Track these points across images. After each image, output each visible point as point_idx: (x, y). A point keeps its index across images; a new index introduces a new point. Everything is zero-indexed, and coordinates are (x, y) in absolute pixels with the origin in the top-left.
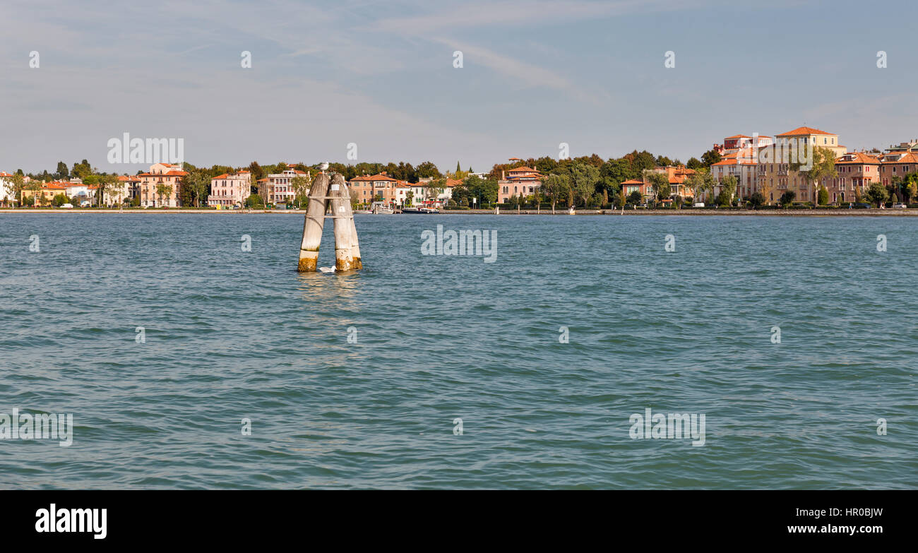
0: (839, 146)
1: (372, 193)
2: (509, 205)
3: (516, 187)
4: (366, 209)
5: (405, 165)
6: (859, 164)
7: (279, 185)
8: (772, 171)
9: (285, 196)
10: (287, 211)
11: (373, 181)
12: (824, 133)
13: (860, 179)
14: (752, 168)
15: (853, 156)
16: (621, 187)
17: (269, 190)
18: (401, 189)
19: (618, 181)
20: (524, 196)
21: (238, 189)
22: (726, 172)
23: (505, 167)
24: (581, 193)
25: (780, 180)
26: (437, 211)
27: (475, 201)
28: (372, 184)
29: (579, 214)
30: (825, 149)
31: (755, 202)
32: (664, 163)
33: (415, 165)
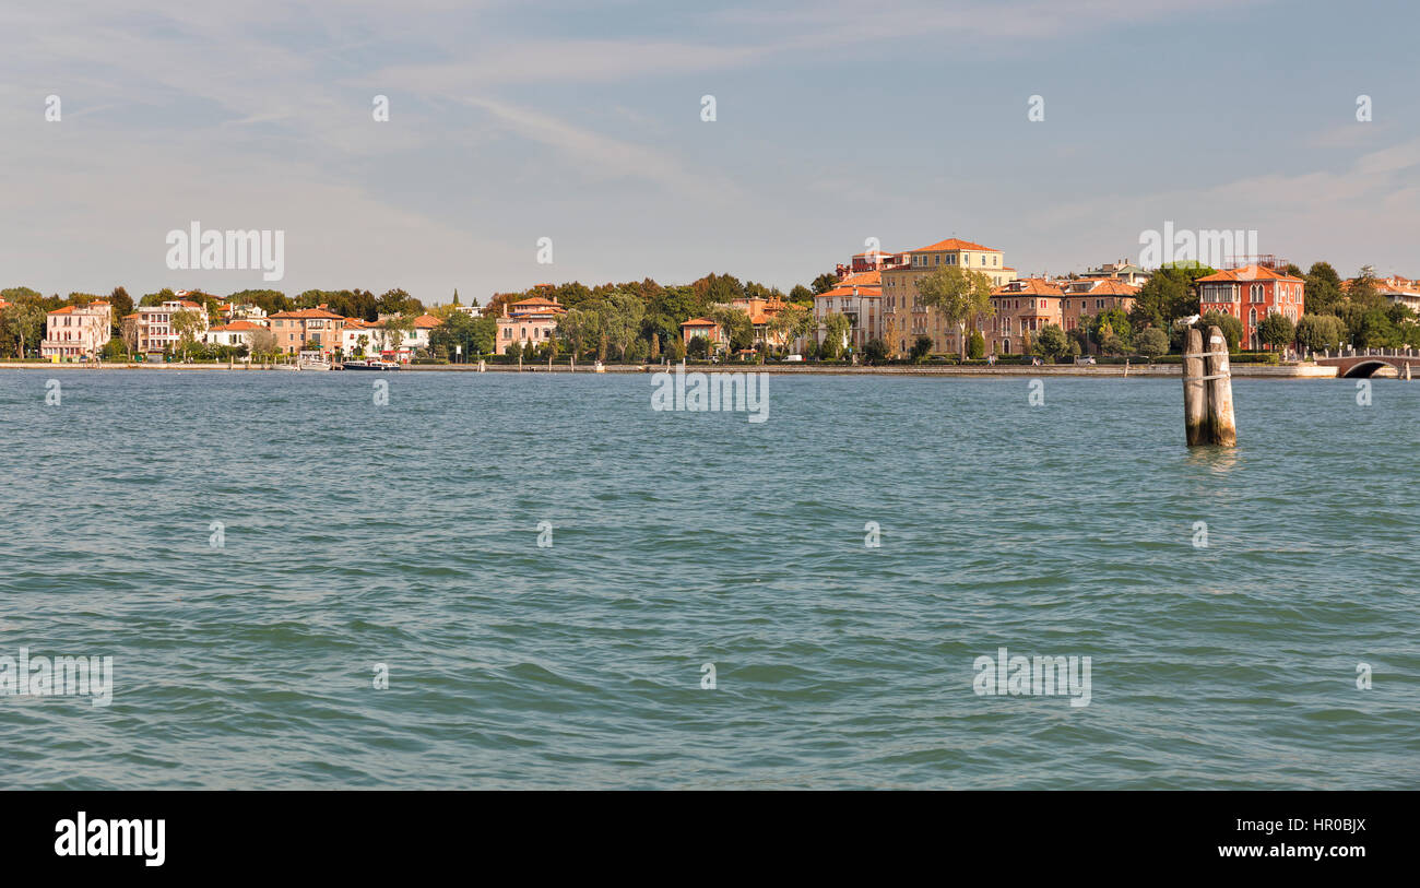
0: (1004, 269)
1: (303, 337)
2: (510, 358)
3: (524, 329)
4: (288, 363)
5: (362, 293)
6: (1031, 296)
7: (156, 325)
8: (904, 306)
9: (165, 341)
10: (164, 366)
11: (305, 319)
12: (982, 248)
13: (1033, 319)
14: (877, 301)
15: (1022, 284)
16: (681, 330)
17: (140, 332)
18: (353, 332)
19: (677, 320)
20: (534, 344)
21: (90, 330)
22: (837, 307)
23: (510, 298)
24: (616, 339)
25: (915, 320)
26: (397, 366)
27: (459, 350)
28: (303, 323)
29: (611, 371)
30: (975, 272)
31: (874, 354)
32: (751, 292)
33: (378, 294)
